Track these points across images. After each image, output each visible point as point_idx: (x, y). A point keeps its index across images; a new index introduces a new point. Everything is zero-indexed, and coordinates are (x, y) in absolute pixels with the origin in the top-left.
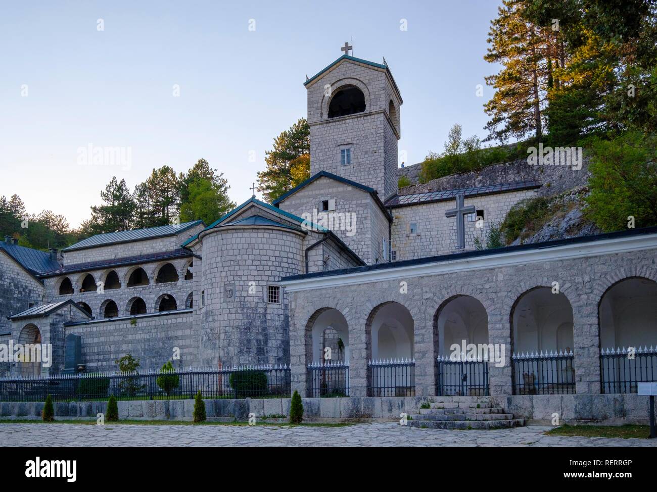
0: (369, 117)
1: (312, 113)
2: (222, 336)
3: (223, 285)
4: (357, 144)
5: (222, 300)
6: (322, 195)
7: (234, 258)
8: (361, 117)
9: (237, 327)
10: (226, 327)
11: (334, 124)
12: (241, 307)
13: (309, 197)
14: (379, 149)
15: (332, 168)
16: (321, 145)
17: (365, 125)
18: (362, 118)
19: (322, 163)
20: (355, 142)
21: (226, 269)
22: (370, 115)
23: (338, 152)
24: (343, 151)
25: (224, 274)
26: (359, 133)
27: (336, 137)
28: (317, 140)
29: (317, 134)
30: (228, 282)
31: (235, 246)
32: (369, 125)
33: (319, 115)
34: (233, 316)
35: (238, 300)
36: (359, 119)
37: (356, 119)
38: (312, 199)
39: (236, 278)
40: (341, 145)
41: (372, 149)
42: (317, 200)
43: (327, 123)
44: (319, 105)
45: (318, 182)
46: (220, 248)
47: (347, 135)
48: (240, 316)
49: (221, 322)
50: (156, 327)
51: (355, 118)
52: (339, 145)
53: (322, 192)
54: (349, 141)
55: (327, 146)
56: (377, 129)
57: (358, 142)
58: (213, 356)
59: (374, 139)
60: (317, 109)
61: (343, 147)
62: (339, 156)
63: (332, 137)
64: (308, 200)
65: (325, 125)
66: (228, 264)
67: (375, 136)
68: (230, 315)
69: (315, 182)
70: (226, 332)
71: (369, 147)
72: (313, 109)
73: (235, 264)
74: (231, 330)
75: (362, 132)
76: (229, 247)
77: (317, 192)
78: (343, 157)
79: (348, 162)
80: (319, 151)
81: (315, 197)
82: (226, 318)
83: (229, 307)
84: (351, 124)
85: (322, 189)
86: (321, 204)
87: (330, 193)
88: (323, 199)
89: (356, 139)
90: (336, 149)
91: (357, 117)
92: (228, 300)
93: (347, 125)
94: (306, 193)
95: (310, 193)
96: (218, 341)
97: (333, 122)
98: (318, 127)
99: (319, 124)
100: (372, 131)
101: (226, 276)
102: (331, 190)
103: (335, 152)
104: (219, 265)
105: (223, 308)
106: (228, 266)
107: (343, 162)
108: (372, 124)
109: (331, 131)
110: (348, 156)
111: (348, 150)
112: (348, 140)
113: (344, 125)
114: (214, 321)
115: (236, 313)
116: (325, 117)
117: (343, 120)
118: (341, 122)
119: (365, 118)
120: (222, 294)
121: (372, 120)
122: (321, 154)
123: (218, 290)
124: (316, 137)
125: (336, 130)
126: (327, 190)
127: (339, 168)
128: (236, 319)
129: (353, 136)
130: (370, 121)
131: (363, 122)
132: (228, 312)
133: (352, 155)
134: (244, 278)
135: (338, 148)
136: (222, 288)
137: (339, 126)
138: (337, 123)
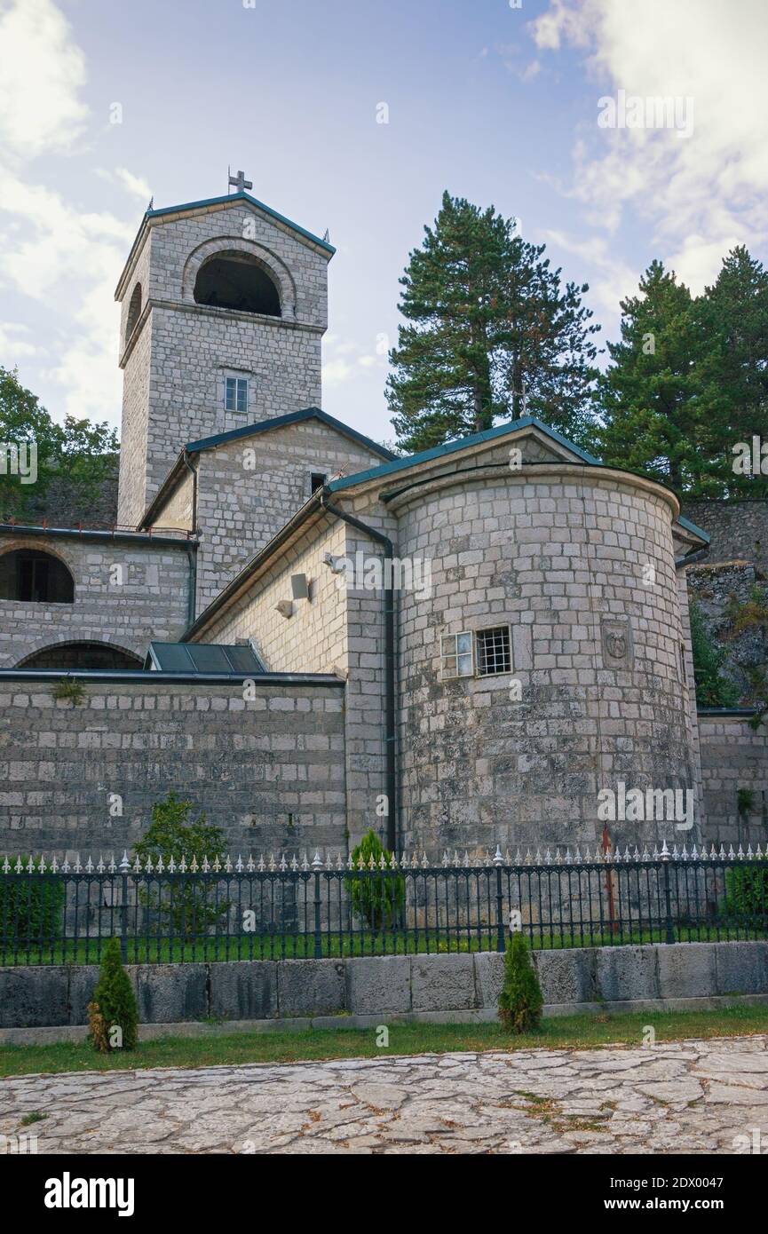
0: (290, 331)
1: (161, 279)
2: (607, 762)
3: (597, 620)
4: (264, 377)
5: (599, 662)
6: (311, 460)
7: (619, 554)
8: (272, 325)
9: (645, 741)
10: (616, 737)
11: (211, 319)
12: (647, 688)
13: (280, 456)
14: (311, 400)
15: (203, 408)
16: (179, 355)
17: (282, 344)
18: (275, 329)
19: (177, 392)
20: (258, 371)
21: (601, 578)
22: (294, 329)
23: (220, 379)
24: (231, 382)
25: (596, 592)
26: (268, 356)
27: (215, 347)
28: (166, 339)
29: (169, 327)
30: (613, 617)
31: (619, 526)
32: (289, 347)
33: (178, 289)
34: (632, 710)
35: (641, 668)
36: (268, 328)
37: (262, 327)
38: (286, 462)
39: (632, 608)
40: (227, 367)
41: (296, 397)
42: (299, 468)
43: (195, 312)
44: (180, 269)
45: (301, 429)
46: (576, 520)
47: (242, 351)
48: (647, 711)
49: (603, 723)
50: (175, 716)
51: (259, 323)
52: (221, 367)
53: (312, 453)
54: (245, 364)
55: (194, 361)
56: (307, 361)
57: (266, 372)
58: (575, 815)
59: (300, 377)
60: (173, 275)
61: (230, 374)
62: (222, 390)
63: (205, 345)
64: (276, 462)
65: (188, 315)
66: (608, 566)
67: (303, 372)
68: (625, 706)
69: (293, 428)
70: (616, 752)
71: (290, 390)
72: (162, 272)
73: (625, 571)
74: (631, 748)
75: (276, 357)
76: (604, 523)
77: (299, 451)
78: (230, 394)
79: (242, 407)
80: (172, 364)
81: (294, 459)
82: (615, 713)
83: (623, 683)
84: (251, 332)
85: (309, 447)
86: (309, 480)
87: (330, 462)
88: (313, 469)
89: (263, 365)
90: (214, 371)
91: (265, 324)
92: (615, 663)
93: (242, 331)
94: (273, 447)
95: (282, 448)
96: (591, 776)
97: (208, 315)
98: (171, 313)
99: (176, 309)
100: (299, 361)
101: (603, 599)
102: (331, 455)
103: (212, 378)
104: (577, 564)
105: (604, 685)
106: (608, 574)
107: (230, 405)
108: (296, 346)
109: (204, 333)
110: (242, 396)
111: (243, 384)
112: (242, 362)
113: (235, 330)
114: (577, 718)
115: (640, 702)
116: (190, 298)
117: (231, 319)
118: (228, 322)
119: (282, 331)
120: (598, 647)
121: (298, 340)
122: (177, 373)
123: (579, 633)
124: (166, 333)
125: (216, 334)
126: (323, 453)
127: (220, 413)
128: (640, 718)
129: (255, 359)
130: (292, 339)
131: (277, 337)
132: (620, 697)
133: (251, 396)
134: (648, 612)
135: (220, 372)
136: (597, 629)
137: (223, 328)
138: (219, 320)
